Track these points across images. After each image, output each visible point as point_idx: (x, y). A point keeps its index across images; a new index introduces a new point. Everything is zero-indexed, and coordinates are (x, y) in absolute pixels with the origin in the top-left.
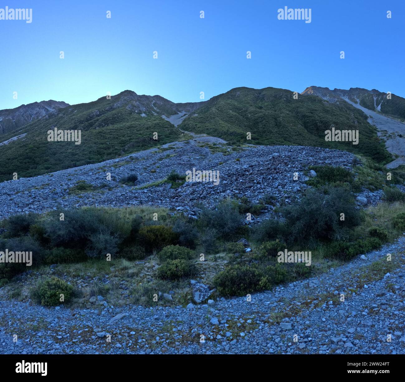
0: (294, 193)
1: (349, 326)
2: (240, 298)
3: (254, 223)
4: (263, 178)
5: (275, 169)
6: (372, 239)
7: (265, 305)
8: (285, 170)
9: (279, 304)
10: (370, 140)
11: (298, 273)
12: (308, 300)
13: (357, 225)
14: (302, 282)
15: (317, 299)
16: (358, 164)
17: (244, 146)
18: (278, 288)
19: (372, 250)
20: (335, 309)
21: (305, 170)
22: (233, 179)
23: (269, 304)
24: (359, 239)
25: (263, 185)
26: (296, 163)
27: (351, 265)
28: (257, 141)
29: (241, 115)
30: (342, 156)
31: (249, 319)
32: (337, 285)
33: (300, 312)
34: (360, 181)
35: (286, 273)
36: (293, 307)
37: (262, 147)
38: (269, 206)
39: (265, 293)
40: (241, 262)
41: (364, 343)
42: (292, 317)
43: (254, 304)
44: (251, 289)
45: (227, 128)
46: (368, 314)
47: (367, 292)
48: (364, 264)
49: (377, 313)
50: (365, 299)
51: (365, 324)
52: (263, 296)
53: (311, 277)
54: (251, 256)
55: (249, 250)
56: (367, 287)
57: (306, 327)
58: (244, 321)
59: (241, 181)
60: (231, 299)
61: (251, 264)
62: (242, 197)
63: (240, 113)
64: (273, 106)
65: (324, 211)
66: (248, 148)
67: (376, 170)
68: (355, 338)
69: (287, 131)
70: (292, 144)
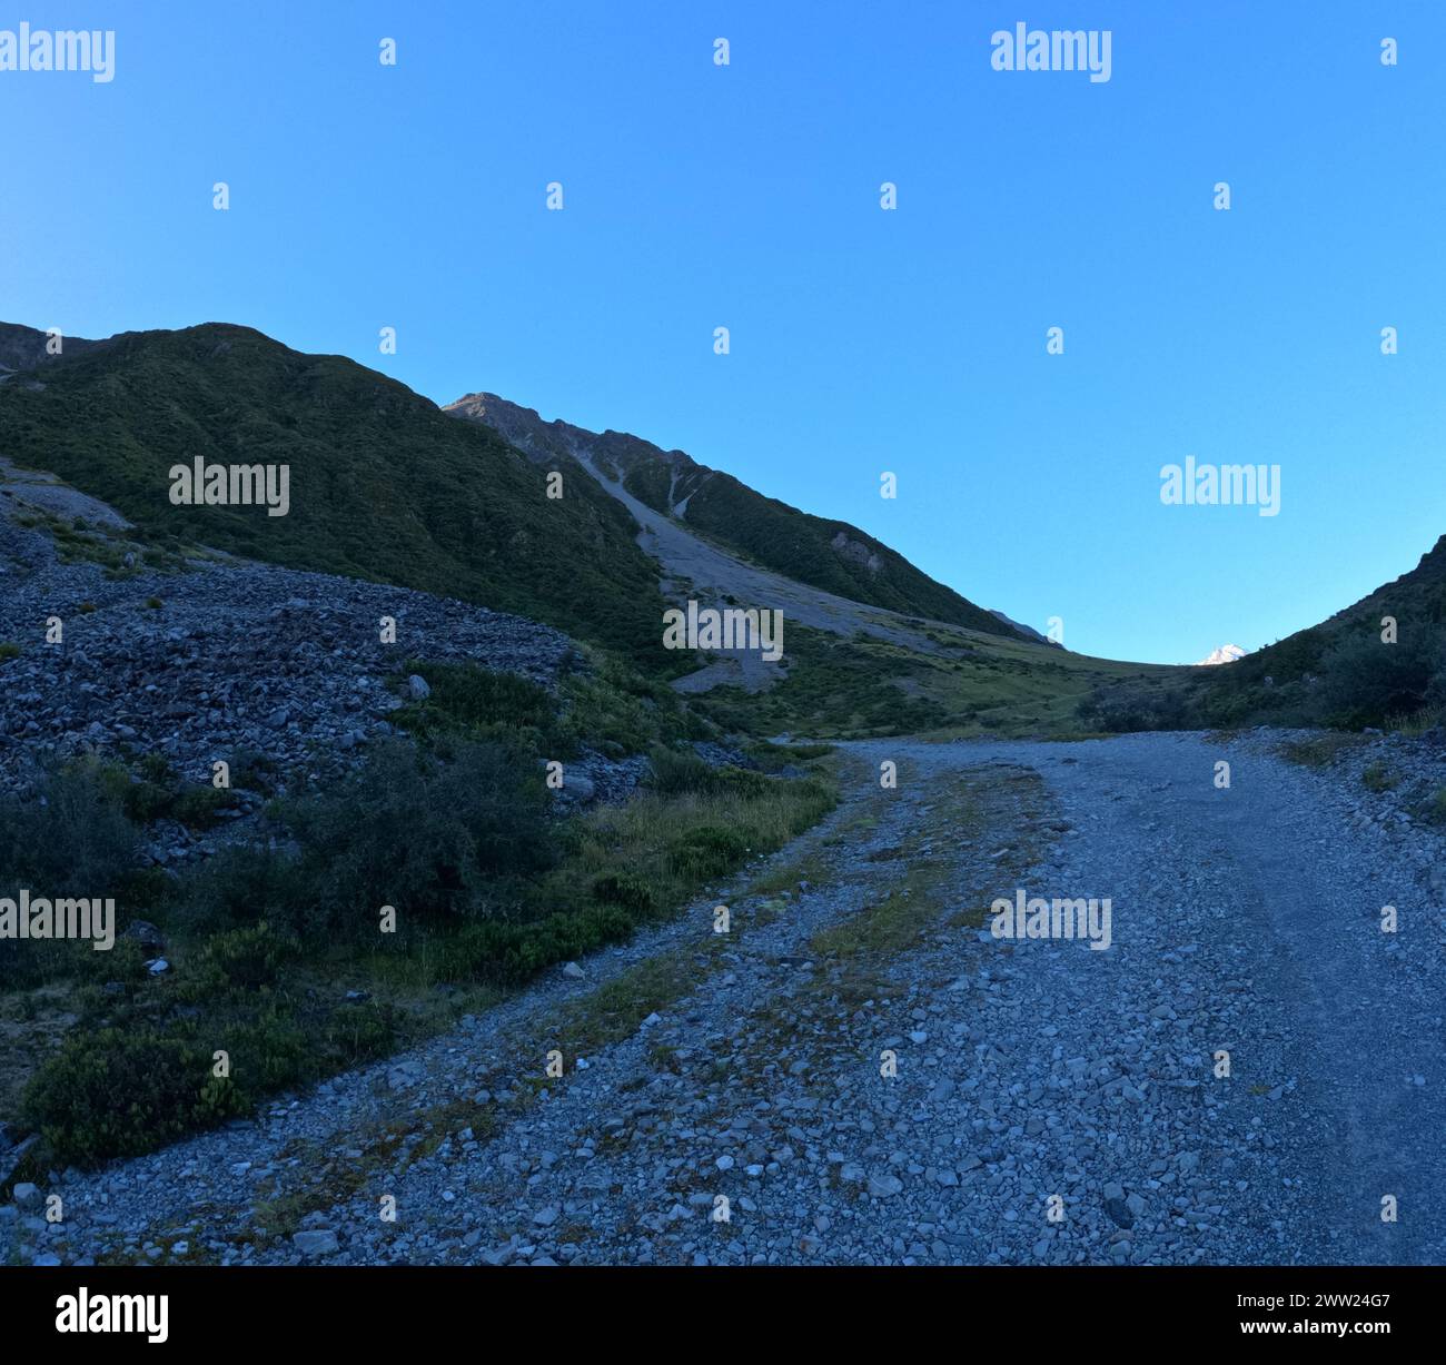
0: (342, 751)
1: (540, 1204)
2: (138, 1160)
3: (186, 857)
4: (236, 685)
5: (284, 657)
6: (600, 911)
7: (234, 1177)
8: (321, 667)
9: (286, 1165)
10: (635, 599)
11: (344, 1041)
12: (386, 1134)
13: (548, 866)
14: (363, 1074)
15: (418, 1128)
16: (576, 669)
17: (193, 553)
18: (276, 1104)
19: (602, 945)
20: (485, 1154)
21: (393, 674)
22: (120, 678)
23: (247, 1170)
24: (555, 911)
25: (230, 714)
26: (365, 644)
27: (532, 1000)
28: (248, 543)
29: (211, 432)
30: (529, 639)
31: (178, 1239)
32: (483, 1069)
33: (363, 1181)
34: (576, 726)
35: (303, 1045)
36: (335, 1168)
37: (258, 568)
38: (248, 795)
39: (231, 1130)
40: (131, 1017)
41: (593, 1251)
42: (335, 1207)
43: (191, 1178)
44: (172, 1123)
45: (145, 470)
46: (597, 1153)
47: (586, 1082)
48: (577, 993)
49: (624, 1146)
50: (584, 1106)
51: (590, 1187)
52: (224, 1144)
53: (397, 1052)
54: (168, 991)
55: (159, 965)
56: (587, 1065)
57: (389, 1232)
58: (159, 1250)
59: (150, 688)
60: (104, 1169)
61: (168, 1021)
62: (148, 753)
63: (209, 421)
64: (334, 427)
65: (429, 821)
66: (203, 563)
67: (633, 693)
68: (562, 1240)
69: (363, 525)
70: (373, 575)
